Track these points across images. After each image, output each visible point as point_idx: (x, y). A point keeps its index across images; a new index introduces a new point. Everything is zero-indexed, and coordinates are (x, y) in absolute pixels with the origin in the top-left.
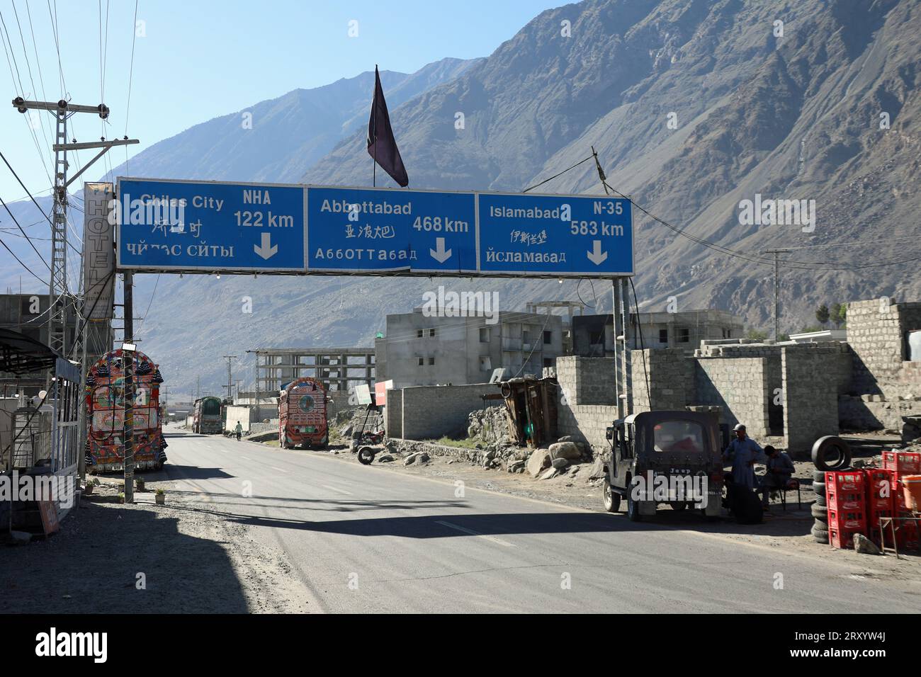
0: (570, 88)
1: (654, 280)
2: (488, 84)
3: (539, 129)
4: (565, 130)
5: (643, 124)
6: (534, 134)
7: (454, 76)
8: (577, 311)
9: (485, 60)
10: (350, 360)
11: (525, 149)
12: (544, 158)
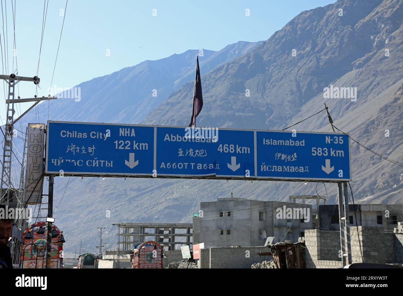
0: (318, 60)
1: (375, 183)
2: (265, 58)
3: (298, 86)
4: (315, 86)
5: (367, 83)
6: (295, 89)
7: (245, 52)
8: (321, 202)
9: (265, 43)
10: (177, 231)
11: (290, 98)
12: (302, 104)
